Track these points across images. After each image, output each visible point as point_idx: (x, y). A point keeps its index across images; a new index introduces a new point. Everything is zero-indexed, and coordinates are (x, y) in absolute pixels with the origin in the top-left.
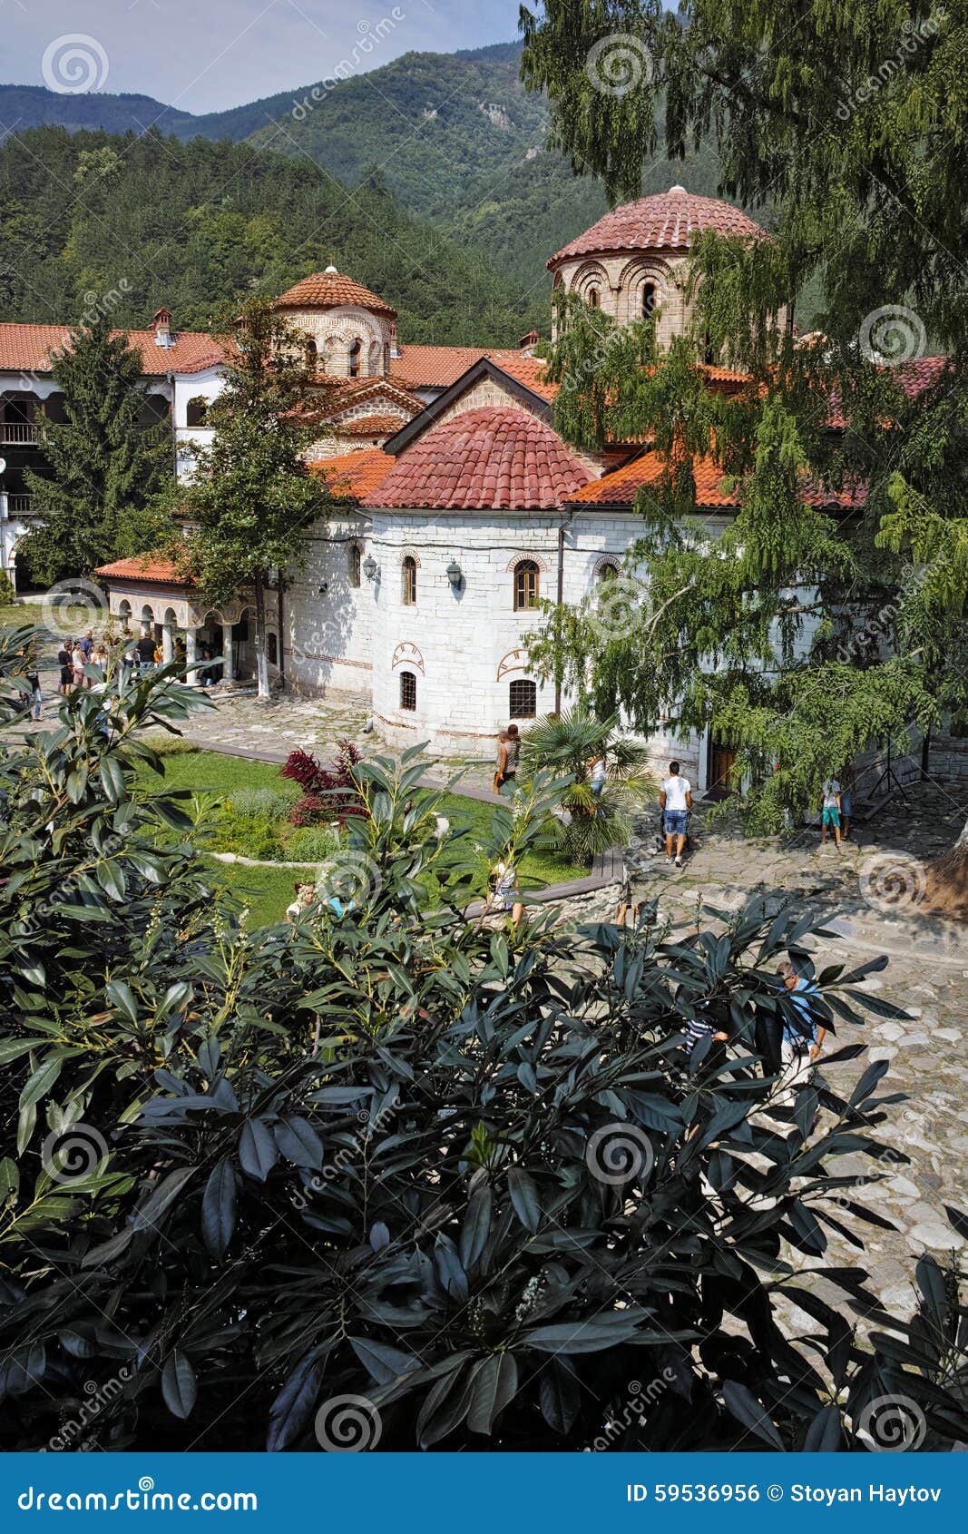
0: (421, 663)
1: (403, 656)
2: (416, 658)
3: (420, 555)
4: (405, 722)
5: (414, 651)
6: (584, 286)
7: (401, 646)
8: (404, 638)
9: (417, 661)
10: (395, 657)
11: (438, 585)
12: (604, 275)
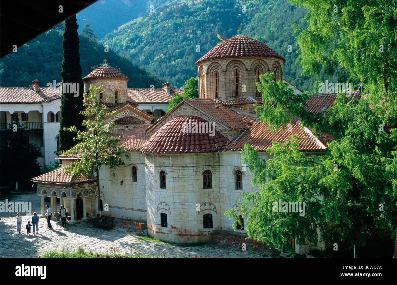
0: (169, 209)
1: (162, 207)
2: (167, 208)
3: (167, 170)
4: (163, 231)
5: (166, 205)
6: (212, 71)
7: (161, 203)
8: (161, 200)
9: (167, 209)
10: (158, 207)
11: (175, 180)
12: (220, 67)
